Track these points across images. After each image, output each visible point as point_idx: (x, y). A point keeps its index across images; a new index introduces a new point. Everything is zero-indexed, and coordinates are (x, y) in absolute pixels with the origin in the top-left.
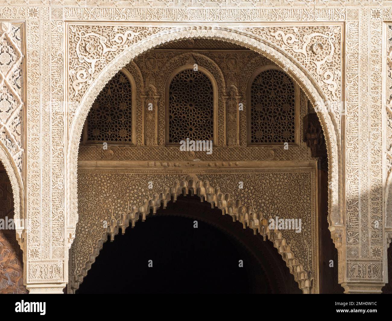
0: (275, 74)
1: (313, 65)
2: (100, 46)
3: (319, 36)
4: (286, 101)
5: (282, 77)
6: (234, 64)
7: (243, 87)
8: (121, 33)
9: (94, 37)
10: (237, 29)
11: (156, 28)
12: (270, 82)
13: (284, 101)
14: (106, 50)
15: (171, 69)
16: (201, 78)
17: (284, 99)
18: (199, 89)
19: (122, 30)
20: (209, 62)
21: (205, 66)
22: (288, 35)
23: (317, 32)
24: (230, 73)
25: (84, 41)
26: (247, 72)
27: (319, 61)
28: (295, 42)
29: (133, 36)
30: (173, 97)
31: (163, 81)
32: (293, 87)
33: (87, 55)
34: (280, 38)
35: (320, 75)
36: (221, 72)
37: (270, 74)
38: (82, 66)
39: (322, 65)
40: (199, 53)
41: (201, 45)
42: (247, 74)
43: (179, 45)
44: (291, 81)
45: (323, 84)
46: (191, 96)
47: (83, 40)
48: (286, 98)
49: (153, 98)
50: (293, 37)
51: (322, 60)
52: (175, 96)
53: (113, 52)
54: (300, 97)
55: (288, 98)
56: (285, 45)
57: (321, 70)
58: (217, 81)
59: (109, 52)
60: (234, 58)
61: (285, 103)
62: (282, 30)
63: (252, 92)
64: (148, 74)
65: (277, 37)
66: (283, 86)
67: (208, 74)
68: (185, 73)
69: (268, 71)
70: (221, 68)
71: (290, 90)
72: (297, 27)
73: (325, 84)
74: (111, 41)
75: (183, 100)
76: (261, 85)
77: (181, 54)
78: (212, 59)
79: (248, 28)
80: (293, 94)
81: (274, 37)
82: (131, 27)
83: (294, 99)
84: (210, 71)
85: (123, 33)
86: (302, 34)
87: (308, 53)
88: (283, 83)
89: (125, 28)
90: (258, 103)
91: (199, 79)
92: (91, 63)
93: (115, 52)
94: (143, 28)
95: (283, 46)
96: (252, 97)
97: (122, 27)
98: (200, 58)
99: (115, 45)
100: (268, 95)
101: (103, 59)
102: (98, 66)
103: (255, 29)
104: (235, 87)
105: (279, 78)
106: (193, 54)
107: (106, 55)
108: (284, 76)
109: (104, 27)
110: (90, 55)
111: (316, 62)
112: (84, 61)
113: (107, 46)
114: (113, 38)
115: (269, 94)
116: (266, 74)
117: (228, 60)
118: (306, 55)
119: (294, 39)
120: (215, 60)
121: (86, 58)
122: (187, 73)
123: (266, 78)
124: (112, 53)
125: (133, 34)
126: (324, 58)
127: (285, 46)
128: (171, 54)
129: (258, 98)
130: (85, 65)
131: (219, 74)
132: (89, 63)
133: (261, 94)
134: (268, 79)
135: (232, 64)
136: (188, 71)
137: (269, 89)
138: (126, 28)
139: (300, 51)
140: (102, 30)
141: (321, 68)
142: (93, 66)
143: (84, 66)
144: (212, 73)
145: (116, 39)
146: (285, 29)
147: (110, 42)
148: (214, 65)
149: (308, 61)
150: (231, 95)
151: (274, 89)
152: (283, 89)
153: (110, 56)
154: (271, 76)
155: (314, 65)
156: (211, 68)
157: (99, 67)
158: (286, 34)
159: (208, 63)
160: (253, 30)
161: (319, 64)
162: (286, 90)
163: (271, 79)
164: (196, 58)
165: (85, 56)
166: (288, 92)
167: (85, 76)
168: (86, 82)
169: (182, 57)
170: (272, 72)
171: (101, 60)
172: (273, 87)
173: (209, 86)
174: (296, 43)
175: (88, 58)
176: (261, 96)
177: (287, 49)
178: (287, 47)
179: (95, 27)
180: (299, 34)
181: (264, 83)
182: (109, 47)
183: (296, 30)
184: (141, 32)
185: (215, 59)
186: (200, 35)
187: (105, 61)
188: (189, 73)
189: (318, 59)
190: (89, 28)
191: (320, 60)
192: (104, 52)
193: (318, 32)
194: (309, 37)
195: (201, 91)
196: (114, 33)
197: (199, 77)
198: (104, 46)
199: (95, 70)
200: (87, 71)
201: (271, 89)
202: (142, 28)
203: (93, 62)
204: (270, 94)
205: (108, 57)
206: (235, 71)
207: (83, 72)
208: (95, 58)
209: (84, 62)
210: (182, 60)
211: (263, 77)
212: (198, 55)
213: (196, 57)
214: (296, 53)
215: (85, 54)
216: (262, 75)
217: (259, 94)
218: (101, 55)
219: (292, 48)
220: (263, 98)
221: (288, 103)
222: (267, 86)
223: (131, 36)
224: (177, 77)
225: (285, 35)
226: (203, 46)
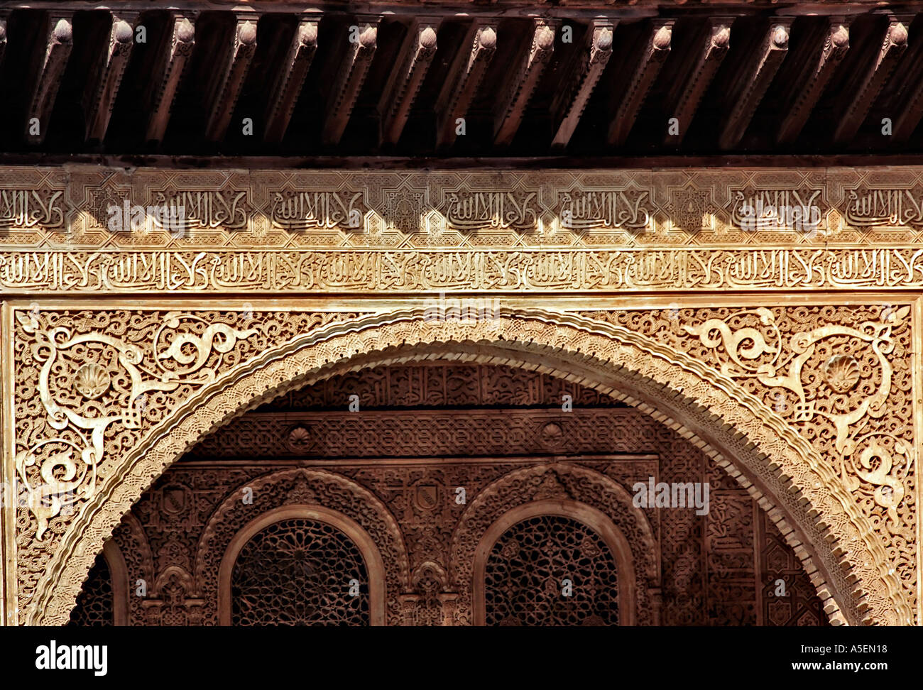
0: (557, 528)
1: (824, 425)
2: (121, 376)
3: (843, 336)
4: (593, 606)
5: (579, 536)
6: (435, 499)
7: (461, 569)
8: (190, 331)
9: (100, 346)
10: (575, 314)
11: (309, 314)
12: (542, 552)
13: (585, 606)
14: (139, 387)
15: (237, 520)
16: (332, 546)
17: (585, 602)
18: (324, 577)
19: (195, 321)
20: (357, 496)
21: (344, 507)
22: (741, 334)
23: (834, 323)
24: (422, 527)
25: (66, 357)
26: (474, 523)
27: (843, 412)
28: (764, 353)
29: (230, 342)
30: (244, 605)
31: (212, 556)
32: (611, 567)
33: (78, 405)
34: (713, 344)
35: (847, 458)
36: (394, 526)
37: (541, 529)
38: (60, 440)
39: (854, 425)
40: (327, 469)
41: (332, 445)
42: (473, 529)
43: (261, 448)
44: (605, 550)
45: (857, 483)
46: (300, 598)
47: (61, 358)
48: (592, 598)
49: (183, 608)
50: (758, 338)
51: (852, 409)
52: (250, 599)
53: (165, 392)
54: (636, 595)
55: (596, 600)
56: (734, 362)
57: (850, 442)
58: (380, 550)
59: (151, 393)
60: (436, 482)
61: (589, 613)
62: (722, 317)
63: (488, 581)
64: (164, 536)
65: (704, 339)
66: (582, 563)
67: (354, 532)
68: (281, 532)
69: (535, 521)
70: (393, 514)
71: (603, 575)
72: (769, 308)
73: (863, 485)
74: (156, 358)
75: (274, 612)
76: (513, 562)
77: (270, 473)
78: (366, 487)
79: (611, 312)
80: (614, 586)
81: (697, 337)
82: (223, 313)
83: (617, 600)
84: (359, 522)
85: (199, 331)
86: (787, 328)
87: (806, 388)
88: (583, 556)
89: (203, 315)
90: (507, 615)
91: (324, 548)
92: (90, 431)
93: (171, 392)
94: (265, 314)
95: (725, 367)
96: (489, 597)
97: (193, 313)
98: (327, 487)
99: (173, 370)
100: (538, 592)
101: (130, 417)
102: (113, 438)
103: (634, 314)
104: (437, 567)
105: (570, 540)
106: (309, 472)
107: (139, 403)
108: (585, 534)
109: (134, 313)
110: (87, 405)
111: (834, 418)
112: (65, 424)
113: (144, 374)
114: (166, 349)
115: (539, 588)
116: (530, 531)
117: (415, 489)
118: (802, 395)
119: (760, 346)
120: (373, 491)
121: (72, 415)
122: (287, 531)
123: (529, 541)
124: (164, 397)
125: (232, 335)
126: (860, 403)
127: (732, 366)
128: (237, 474)
129: (506, 601)
130: (69, 439)
131: (389, 532)
132: (83, 431)
133: (514, 589)
134: (536, 545)
135: (428, 499)
136: (291, 524)
137: (541, 573)
138: (207, 315)
139: (781, 381)
140: (128, 323)
141: (849, 436)
142: (97, 438)
143: (65, 441)
144: (367, 528)
145: (174, 350)
146: (730, 312)
147: (153, 361)
148: (372, 503)
149: (807, 414)
150: (424, 592)
151: (554, 573)
152: (583, 572)
153: (154, 405)
154: (546, 536)
155: (829, 427)
156: (363, 515)
157: (118, 442)
158: (733, 330)
159: (352, 500)
160: (627, 318)
161: (842, 422)
162: (592, 577)
163: (544, 544)
164: (316, 485)
165: (70, 407)
166: (597, 582)
167: (71, 472)
168: (75, 491)
169: (273, 482)
170: (549, 522)
171: (124, 418)
172: (551, 568)
173: (357, 569)
174: (768, 359)
175: (81, 415)
176: (516, 593)
177: (738, 375)
178: (738, 369)
179: (103, 314)
180: (775, 328)
181: (523, 554)
182: (152, 378)
183: (766, 316)
184: (259, 330)
185: (376, 486)
186: (455, 336)
187: (139, 421)
188: (293, 531)
189: (839, 406)
190: (83, 316)
191: (848, 410)
192: (135, 394)
193: (839, 322)
194: (810, 338)
195: (332, 582)
196: (167, 331)
197: (325, 541)
198: (135, 374)
199: (106, 453)
200: (77, 457)
201: (546, 574)
202: (260, 316)
203: (99, 425)
204: (543, 588)
205: (146, 410)
206: (436, 520)
207: (64, 459)
208: (104, 412)
209: (68, 428)
210: (272, 491)
211: (520, 538)
212: (321, 475)
213: (317, 481)
214: (767, 390)
215: (71, 402)
216: (520, 533)
217: (509, 590)
218: (124, 404)
219: (754, 372)
220: (522, 600)
221: (596, 613)
222: (532, 563)
223: (224, 341)
224: (254, 543)
225: (731, 332)
226: (336, 450)
